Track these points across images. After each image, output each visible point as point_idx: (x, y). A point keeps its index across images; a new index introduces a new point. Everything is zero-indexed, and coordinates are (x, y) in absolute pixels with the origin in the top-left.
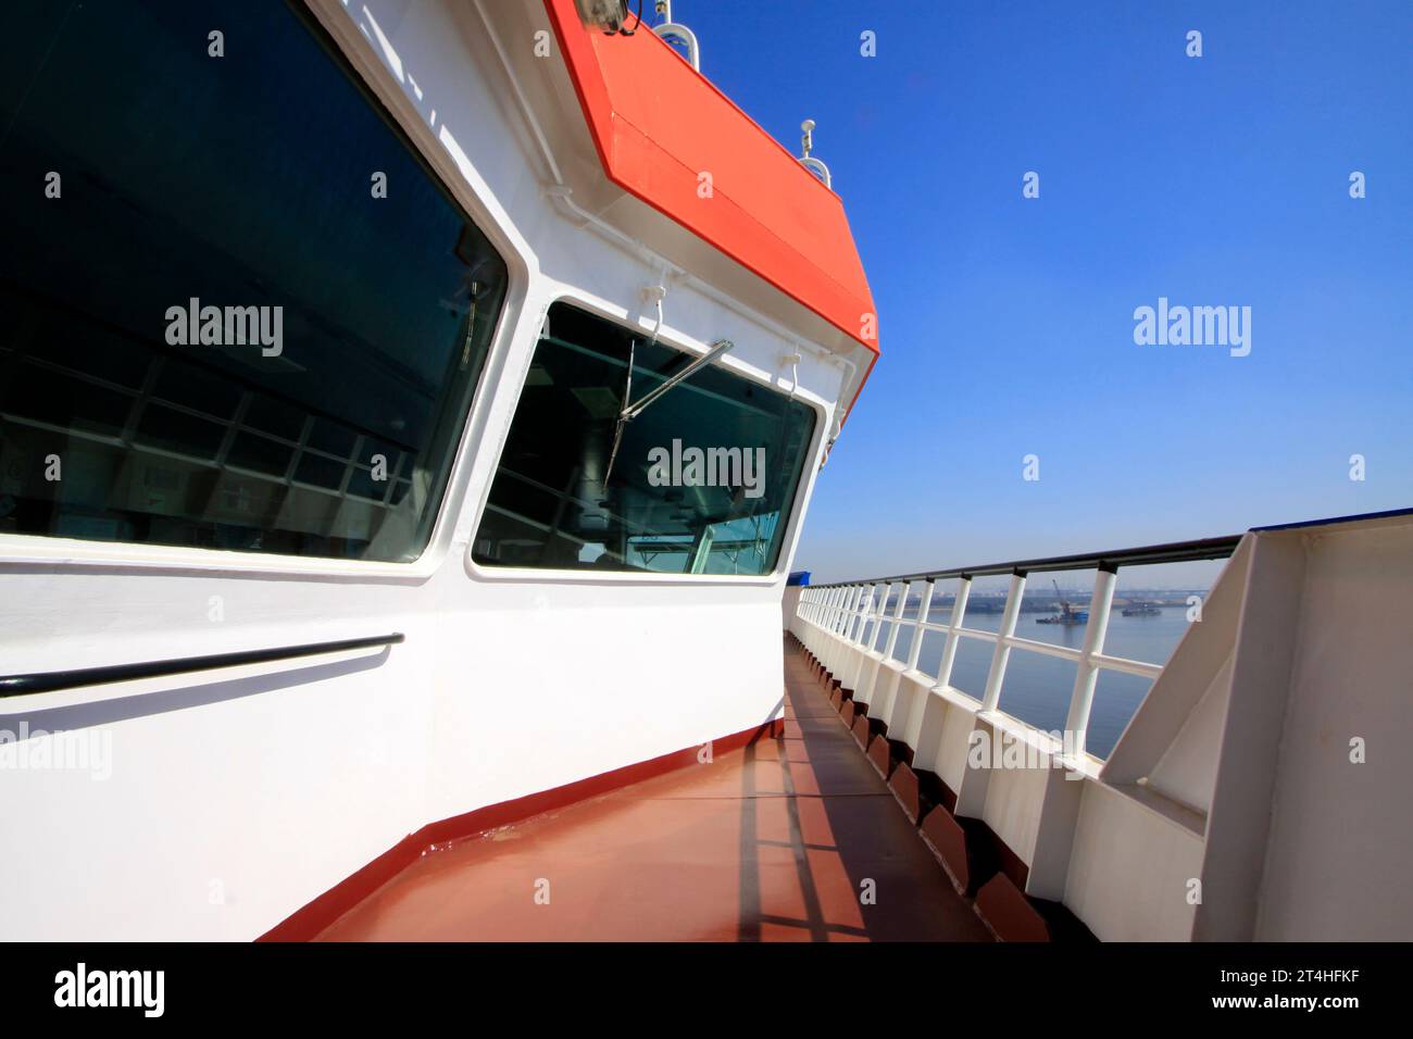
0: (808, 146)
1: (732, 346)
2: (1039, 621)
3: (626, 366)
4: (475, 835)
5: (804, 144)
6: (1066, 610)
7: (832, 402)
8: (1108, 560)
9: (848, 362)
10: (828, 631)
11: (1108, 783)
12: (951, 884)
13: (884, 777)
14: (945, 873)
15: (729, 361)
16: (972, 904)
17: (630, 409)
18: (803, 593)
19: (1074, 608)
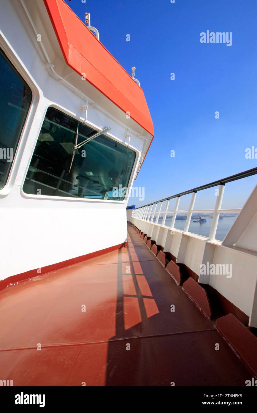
0: (133, 75)
1: (110, 129)
2: (194, 222)
3: (75, 133)
4: (27, 279)
5: (132, 74)
6: (200, 219)
7: (141, 151)
8: (222, 182)
9: (145, 139)
10: (140, 219)
11: (224, 246)
12: (175, 282)
13: (155, 255)
14: (174, 280)
15: (109, 134)
16: (181, 288)
17: (78, 145)
18: (133, 211)
19: (202, 218)
